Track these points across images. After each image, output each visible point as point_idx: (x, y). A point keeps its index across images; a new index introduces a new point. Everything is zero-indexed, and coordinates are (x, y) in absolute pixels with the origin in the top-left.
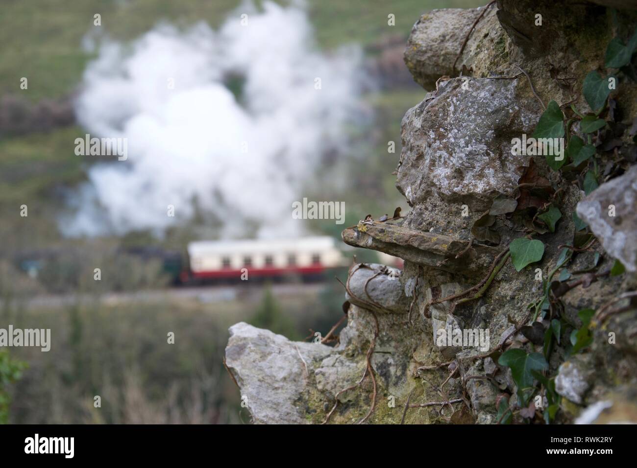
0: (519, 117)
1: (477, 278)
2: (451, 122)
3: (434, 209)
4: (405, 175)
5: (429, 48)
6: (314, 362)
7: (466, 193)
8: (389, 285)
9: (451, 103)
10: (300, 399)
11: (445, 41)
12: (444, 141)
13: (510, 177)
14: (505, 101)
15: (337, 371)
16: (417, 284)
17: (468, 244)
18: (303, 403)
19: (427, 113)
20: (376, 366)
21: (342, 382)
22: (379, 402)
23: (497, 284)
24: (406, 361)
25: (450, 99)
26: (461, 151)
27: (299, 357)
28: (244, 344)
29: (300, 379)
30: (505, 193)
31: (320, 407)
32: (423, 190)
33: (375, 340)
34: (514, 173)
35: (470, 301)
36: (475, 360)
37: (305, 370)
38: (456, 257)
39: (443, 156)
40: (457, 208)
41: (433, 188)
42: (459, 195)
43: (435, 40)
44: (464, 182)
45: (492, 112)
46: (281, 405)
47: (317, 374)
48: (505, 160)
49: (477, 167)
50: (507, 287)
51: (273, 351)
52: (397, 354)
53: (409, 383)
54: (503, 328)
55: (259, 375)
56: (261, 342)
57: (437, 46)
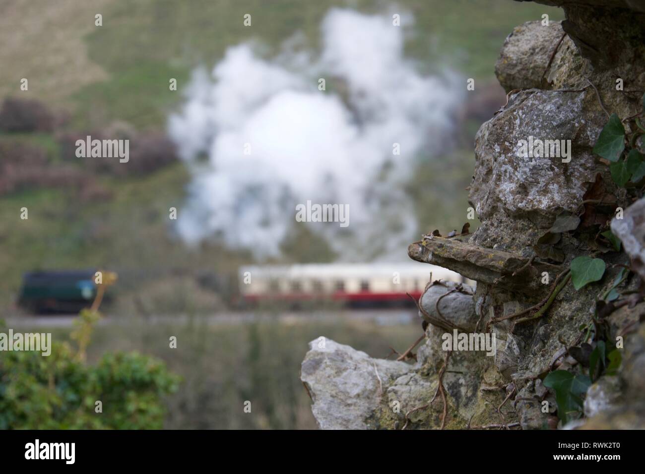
0: (585, 131)
1: (538, 297)
2: (517, 136)
3: (499, 225)
4: (477, 190)
5: (519, 61)
6: (391, 380)
7: (530, 209)
8: (461, 303)
9: (517, 116)
10: (372, 417)
11: (534, 54)
12: (510, 155)
13: (575, 194)
14: (571, 115)
15: (410, 390)
16: (484, 302)
17: (527, 262)
18: (374, 421)
19: (494, 126)
20: (447, 386)
21: (414, 401)
22: (449, 423)
23: (558, 304)
24: (477, 382)
25: (516, 112)
26: (526, 166)
27: (374, 374)
28: (320, 359)
29: (374, 397)
30: (569, 210)
31: (391, 426)
32: (489, 205)
33: (448, 359)
34: (579, 189)
35: (530, 320)
36: (527, 381)
37: (379, 387)
38: (513, 275)
39: (508, 171)
40: (522, 224)
41: (499, 204)
42: (524, 211)
43: (525, 53)
44: (528, 197)
45: (557, 125)
46: (351, 422)
47: (389, 392)
48: (570, 176)
49: (541, 183)
50: (567, 307)
51: (349, 367)
52: (469, 374)
53: (479, 405)
54: (557, 349)
55: (332, 390)
56: (339, 357)
57: (526, 58)
